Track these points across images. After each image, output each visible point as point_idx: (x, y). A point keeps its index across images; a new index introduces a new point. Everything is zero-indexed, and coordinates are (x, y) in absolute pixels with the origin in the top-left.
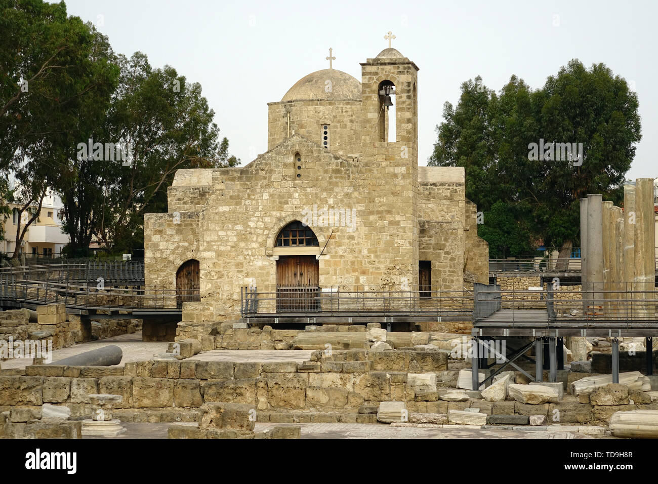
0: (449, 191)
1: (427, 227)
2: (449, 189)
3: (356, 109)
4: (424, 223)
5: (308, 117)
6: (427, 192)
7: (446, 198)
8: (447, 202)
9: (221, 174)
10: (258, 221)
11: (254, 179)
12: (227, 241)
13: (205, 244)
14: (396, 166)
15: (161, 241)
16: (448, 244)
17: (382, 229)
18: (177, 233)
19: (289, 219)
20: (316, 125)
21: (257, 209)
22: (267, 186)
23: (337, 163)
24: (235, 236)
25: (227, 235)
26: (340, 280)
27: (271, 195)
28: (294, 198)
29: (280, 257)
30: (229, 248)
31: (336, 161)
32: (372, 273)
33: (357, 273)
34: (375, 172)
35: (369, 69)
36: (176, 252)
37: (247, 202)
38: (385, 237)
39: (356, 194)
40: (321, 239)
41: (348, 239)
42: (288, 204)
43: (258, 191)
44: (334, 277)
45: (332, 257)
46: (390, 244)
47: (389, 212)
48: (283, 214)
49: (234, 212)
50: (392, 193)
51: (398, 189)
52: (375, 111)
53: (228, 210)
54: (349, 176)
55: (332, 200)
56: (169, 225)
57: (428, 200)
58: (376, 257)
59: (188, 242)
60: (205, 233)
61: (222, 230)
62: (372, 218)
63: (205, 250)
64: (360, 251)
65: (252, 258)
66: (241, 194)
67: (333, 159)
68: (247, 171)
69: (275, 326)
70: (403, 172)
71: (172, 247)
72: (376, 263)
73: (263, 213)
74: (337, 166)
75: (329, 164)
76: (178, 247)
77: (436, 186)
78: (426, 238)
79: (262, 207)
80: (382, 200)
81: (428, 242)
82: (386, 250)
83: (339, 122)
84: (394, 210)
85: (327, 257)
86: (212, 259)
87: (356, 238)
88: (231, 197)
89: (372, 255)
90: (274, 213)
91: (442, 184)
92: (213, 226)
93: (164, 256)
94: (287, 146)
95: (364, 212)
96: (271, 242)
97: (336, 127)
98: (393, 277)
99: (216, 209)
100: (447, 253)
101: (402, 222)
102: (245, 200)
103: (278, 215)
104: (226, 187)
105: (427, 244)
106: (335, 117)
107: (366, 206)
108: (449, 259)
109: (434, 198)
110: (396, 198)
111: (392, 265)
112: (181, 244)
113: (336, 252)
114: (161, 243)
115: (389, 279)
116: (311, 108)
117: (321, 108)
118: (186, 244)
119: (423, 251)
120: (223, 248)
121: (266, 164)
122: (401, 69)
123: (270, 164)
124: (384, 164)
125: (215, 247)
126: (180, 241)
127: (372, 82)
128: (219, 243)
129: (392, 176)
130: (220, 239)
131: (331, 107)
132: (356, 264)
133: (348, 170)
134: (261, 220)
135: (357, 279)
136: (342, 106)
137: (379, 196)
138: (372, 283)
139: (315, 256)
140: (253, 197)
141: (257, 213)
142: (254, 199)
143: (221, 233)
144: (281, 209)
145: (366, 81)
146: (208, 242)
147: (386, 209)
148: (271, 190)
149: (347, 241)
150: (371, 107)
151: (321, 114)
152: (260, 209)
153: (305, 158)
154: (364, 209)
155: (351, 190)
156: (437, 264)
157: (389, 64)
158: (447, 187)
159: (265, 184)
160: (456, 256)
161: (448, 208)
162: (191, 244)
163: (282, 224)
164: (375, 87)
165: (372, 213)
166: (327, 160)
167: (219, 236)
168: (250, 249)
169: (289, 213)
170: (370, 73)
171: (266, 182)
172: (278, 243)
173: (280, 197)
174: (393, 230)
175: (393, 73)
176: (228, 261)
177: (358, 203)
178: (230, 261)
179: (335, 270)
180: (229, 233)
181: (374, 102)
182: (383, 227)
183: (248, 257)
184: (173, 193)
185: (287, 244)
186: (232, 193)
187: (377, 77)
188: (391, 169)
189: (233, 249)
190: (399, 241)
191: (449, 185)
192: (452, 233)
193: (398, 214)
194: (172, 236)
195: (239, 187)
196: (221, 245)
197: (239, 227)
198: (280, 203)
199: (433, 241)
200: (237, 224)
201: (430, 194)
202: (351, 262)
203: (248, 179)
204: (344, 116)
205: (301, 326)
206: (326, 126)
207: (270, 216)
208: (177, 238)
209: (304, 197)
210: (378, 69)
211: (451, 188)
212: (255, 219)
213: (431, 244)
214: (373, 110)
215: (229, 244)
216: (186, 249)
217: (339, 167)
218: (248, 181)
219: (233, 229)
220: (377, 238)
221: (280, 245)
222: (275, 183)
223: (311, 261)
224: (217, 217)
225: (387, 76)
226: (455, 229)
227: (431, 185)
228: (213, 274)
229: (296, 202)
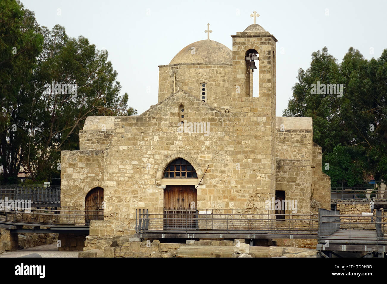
0: (300, 136)
1: (282, 164)
2: (300, 135)
3: (227, 71)
4: (280, 161)
5: (190, 77)
6: (282, 137)
7: (297, 142)
8: (298, 145)
9: (121, 121)
10: (150, 158)
11: (147, 125)
12: (126, 173)
13: (109, 175)
14: (258, 116)
15: (74, 172)
16: (298, 178)
17: (246, 166)
18: (86, 166)
19: (174, 157)
20: (196, 84)
21: (148, 149)
22: (157, 130)
23: (212, 113)
24: (132, 169)
25: (125, 169)
26: (213, 205)
27: (160, 138)
28: (179, 140)
29: (167, 186)
30: (127, 179)
31: (211, 112)
32: (239, 200)
33: (227, 200)
34: (242, 120)
35: (238, 40)
36: (86, 181)
37: (141, 142)
38: (249, 172)
39: (227, 138)
40: (199, 173)
41: (220, 173)
42: (174, 145)
43: (150, 134)
44: (209, 203)
45: (207, 187)
46: (253, 177)
47: (253, 152)
48: (170, 153)
49: (131, 151)
50: (255, 137)
51: (260, 134)
52: (242, 73)
53: (126, 149)
54: (221, 124)
55: (208, 142)
56: (80, 160)
57: (284, 143)
58: (242, 187)
59: (95, 174)
60: (108, 166)
61: (121, 164)
62: (239, 156)
63: (108, 180)
64: (230, 183)
65: (145, 187)
66: (136, 137)
67: (209, 110)
68: (142, 118)
69: (162, 240)
70: (264, 121)
71: (82, 177)
72: (242, 192)
73: (154, 151)
74: (212, 115)
75: (206, 114)
76: (87, 177)
77: (290, 132)
78: (282, 173)
79: (153, 147)
80: (247, 142)
81: (283, 176)
82: (250, 182)
83: (214, 81)
84: (256, 151)
85: (204, 187)
86: (113, 187)
87: (226, 172)
88: (129, 139)
89: (239, 186)
90: (163, 152)
91: (294, 131)
92: (115, 161)
93: (76, 184)
94: (174, 99)
95: (233, 151)
96: (160, 174)
97: (211, 85)
98: (255, 203)
99: (117, 148)
100: (298, 185)
101: (262, 160)
102: (140, 141)
103: (166, 153)
104: (126, 131)
105: (282, 178)
106: (211, 77)
107: (235, 147)
108: (299, 190)
109: (288, 141)
110: (257, 141)
111: (254, 194)
112: (89, 175)
113: (211, 183)
114: (74, 174)
115: (252, 205)
116: (193, 70)
117: (201, 70)
118: (93, 175)
119: (279, 183)
120: (122, 179)
121: (157, 113)
122: (263, 40)
123: (160, 113)
124: (249, 114)
125: (116, 178)
126: (89, 173)
127: (241, 50)
128: (119, 175)
129: (255, 124)
130: (120, 172)
131: (208, 69)
132: (226, 192)
133: (220, 119)
134: (152, 157)
135: (227, 205)
136: (216, 69)
137: (245, 140)
138: (239, 208)
139: (194, 186)
140: (146, 139)
141: (149, 151)
142: (147, 141)
143: (120, 167)
144: (168, 149)
145: (236, 50)
146: (110, 174)
147: (250, 149)
148: (161, 134)
149: (219, 174)
150: (240, 70)
151: (200, 74)
152: (152, 148)
153: (187, 109)
154: (233, 149)
155: (223, 134)
156: (290, 193)
157: (254, 36)
158: (298, 133)
159: (156, 128)
160: (305, 187)
161: (299, 150)
162: (97, 175)
163: (169, 160)
164: (243, 54)
165: (239, 152)
166: (205, 110)
167: (119, 169)
168: (144, 180)
169: (174, 152)
170: (239, 43)
171: (157, 127)
172: (166, 175)
173: (168, 139)
174: (255, 166)
175: (257, 43)
176: (126, 188)
177: (229, 144)
178: (128, 188)
179: (210, 197)
180: (127, 167)
181: (242, 66)
182: (248, 164)
183: (141, 186)
184: (84, 135)
185: (172, 176)
186: (129, 136)
187: (245, 46)
188: (255, 119)
189: (130, 180)
190: (260, 175)
191: (300, 132)
192: (302, 169)
193: (260, 153)
194: (82, 168)
195: (135, 131)
196: (120, 176)
197: (135, 162)
198: (168, 144)
199: (287, 175)
200: (133, 160)
201: (285, 138)
202: (223, 191)
203: (143, 125)
204: (218, 77)
205: (182, 241)
206: (204, 84)
207: (160, 154)
208: (86, 170)
209: (186, 140)
210: (245, 40)
211: (301, 134)
212: (148, 156)
213: (285, 178)
214: (241, 72)
215: (127, 175)
216: (93, 179)
217: (214, 117)
218: (143, 126)
219: (130, 164)
220: (243, 172)
221: (167, 177)
222: (163, 129)
223: (191, 190)
224: (118, 154)
225: (253, 46)
226: (304, 166)
227: (286, 131)
228: (114, 198)
229: (180, 143)
